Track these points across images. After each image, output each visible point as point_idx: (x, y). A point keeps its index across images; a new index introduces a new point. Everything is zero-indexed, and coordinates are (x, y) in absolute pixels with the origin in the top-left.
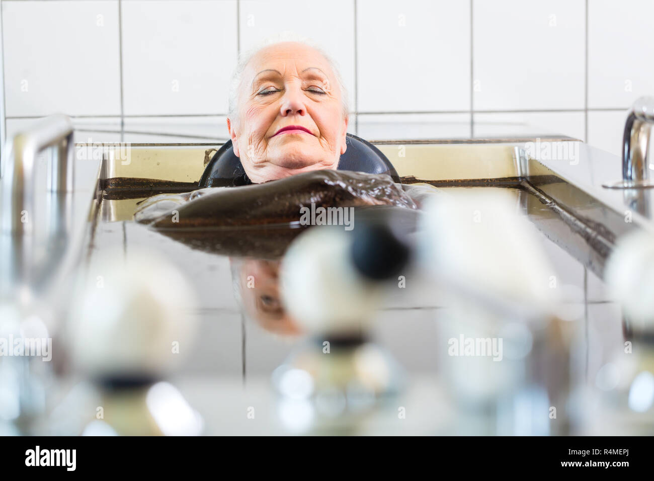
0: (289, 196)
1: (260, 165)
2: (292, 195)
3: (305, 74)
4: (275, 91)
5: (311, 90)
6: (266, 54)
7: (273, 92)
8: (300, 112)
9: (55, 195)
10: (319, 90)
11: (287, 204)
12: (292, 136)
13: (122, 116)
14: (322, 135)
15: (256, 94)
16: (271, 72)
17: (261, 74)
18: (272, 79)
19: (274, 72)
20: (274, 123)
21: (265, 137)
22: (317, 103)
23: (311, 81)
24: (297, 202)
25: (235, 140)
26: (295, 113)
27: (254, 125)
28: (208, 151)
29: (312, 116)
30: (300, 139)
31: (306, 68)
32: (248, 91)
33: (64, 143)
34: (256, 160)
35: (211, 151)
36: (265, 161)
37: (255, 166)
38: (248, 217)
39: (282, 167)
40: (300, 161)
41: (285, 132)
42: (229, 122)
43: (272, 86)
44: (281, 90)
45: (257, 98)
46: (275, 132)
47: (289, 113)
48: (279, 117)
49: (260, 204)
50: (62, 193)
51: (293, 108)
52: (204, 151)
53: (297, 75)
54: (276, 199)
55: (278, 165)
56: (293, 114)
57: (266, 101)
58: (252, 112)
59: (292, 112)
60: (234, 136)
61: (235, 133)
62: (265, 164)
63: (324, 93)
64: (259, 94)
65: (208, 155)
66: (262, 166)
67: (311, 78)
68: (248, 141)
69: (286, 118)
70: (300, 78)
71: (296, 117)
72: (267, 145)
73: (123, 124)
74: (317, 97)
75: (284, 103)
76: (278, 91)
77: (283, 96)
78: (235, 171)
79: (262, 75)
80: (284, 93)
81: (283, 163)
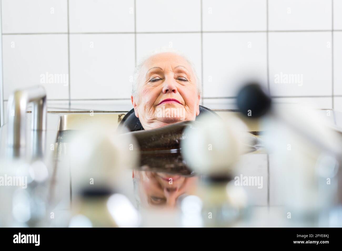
0: (170, 135)
1: (151, 122)
2: (172, 135)
3: (176, 70)
4: (159, 80)
5: (179, 79)
6: (153, 59)
7: (158, 80)
8: (174, 91)
9: (36, 132)
10: (184, 79)
11: (169, 140)
12: (169, 105)
13: (70, 100)
14: (186, 104)
15: (149, 81)
16: (157, 69)
17: (150, 70)
18: (157, 72)
19: (158, 68)
20: (159, 97)
21: (154, 105)
22: (183, 86)
23: (180, 74)
24: (174, 139)
25: (136, 108)
26: (171, 91)
27: (147, 99)
28: (120, 115)
29: (181, 93)
30: (174, 106)
31: (177, 66)
32: (144, 80)
33: (41, 102)
34: (149, 119)
35: (122, 115)
36: (154, 119)
37: (148, 122)
38: (146, 147)
39: (164, 122)
40: (174, 119)
41: (165, 102)
42: (132, 98)
43: (157, 76)
44: (163, 79)
45: (149, 83)
46: (160, 102)
47: (167, 92)
48: (161, 94)
49: (153, 140)
50: (39, 131)
51: (170, 89)
52: (118, 115)
53: (172, 70)
54: (163, 137)
55: (161, 121)
56: (170, 92)
57: (154, 85)
58: (146, 91)
59: (169, 91)
60: (135, 105)
61: (136, 104)
62: (154, 121)
63: (187, 81)
64: (150, 81)
65: (120, 117)
66: (152, 122)
67: (180, 72)
68: (144, 108)
69: (165, 94)
70: (173, 71)
71: (172, 94)
72: (155, 110)
73: (70, 104)
74: (183, 83)
75: (165, 86)
76: (161, 79)
77: (164, 82)
78: (136, 126)
79: (152, 70)
80: (164, 81)
81: (164, 120)
